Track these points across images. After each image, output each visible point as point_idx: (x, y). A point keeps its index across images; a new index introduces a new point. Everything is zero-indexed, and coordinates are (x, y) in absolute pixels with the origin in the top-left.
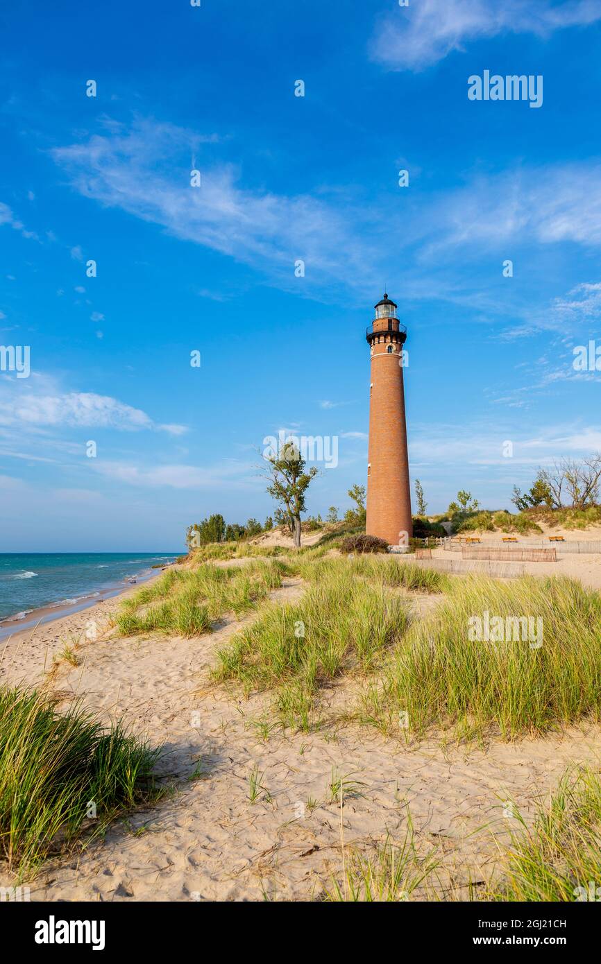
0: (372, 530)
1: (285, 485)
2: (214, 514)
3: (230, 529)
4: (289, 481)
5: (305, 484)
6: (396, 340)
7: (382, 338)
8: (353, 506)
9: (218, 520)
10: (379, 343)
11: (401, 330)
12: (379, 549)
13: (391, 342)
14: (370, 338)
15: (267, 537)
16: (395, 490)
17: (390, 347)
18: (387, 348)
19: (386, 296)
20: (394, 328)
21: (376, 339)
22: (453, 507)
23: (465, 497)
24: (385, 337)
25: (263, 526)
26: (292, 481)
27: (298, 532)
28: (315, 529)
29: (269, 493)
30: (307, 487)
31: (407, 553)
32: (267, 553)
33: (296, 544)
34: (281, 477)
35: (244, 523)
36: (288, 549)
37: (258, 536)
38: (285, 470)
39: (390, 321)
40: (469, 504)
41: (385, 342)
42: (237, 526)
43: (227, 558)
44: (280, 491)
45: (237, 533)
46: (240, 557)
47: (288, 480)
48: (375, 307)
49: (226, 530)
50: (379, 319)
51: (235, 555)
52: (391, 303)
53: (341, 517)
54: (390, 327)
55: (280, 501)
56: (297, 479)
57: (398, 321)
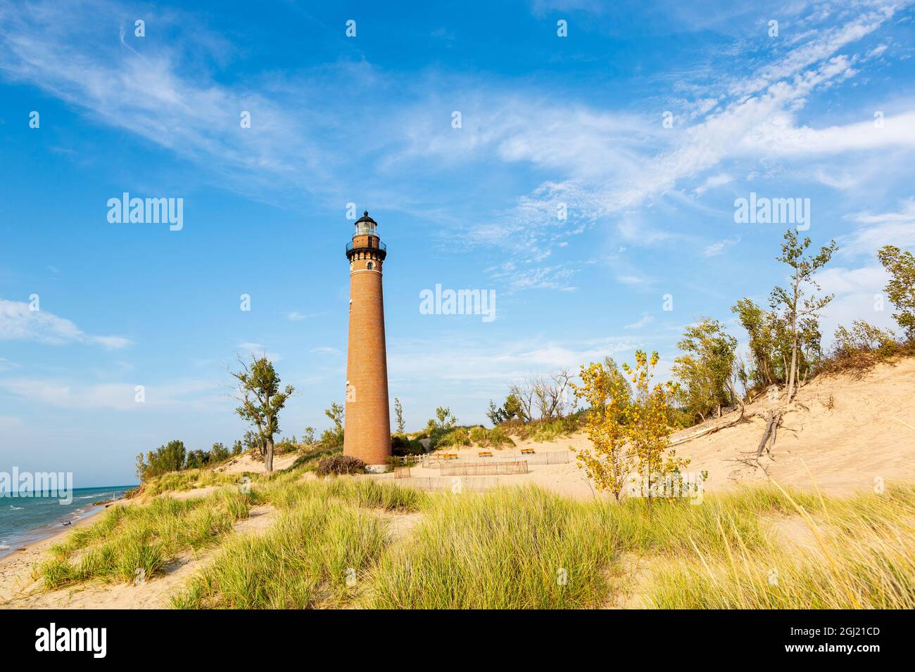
0: (350, 450)
1: (257, 405)
2: (172, 439)
3: (192, 456)
4: (261, 401)
5: (280, 403)
6: (376, 257)
7: (362, 255)
8: (330, 425)
9: (177, 447)
10: (359, 259)
11: (381, 248)
12: (357, 470)
13: (371, 259)
14: (350, 254)
15: (235, 462)
16: (374, 408)
17: (370, 264)
18: (367, 265)
19: (366, 214)
20: (374, 245)
21: (356, 255)
22: (431, 423)
23: (443, 414)
24: (365, 254)
25: (231, 451)
26: (264, 400)
27: (270, 456)
28: (289, 451)
29: (239, 415)
30: (282, 406)
31: (385, 472)
32: (235, 480)
33: (268, 469)
34: (252, 397)
35: (207, 448)
36: (257, 475)
37: (224, 462)
38: (257, 389)
39: (370, 238)
40: (448, 419)
41: (365, 259)
42: (200, 452)
43: (187, 488)
44: (251, 412)
45: (199, 460)
46: (203, 486)
47: (260, 399)
48: (356, 224)
49: (187, 457)
50: (359, 236)
51: (197, 484)
52: (372, 221)
53: (318, 437)
54: (370, 244)
55: (251, 422)
56: (271, 398)
57: (378, 239)
